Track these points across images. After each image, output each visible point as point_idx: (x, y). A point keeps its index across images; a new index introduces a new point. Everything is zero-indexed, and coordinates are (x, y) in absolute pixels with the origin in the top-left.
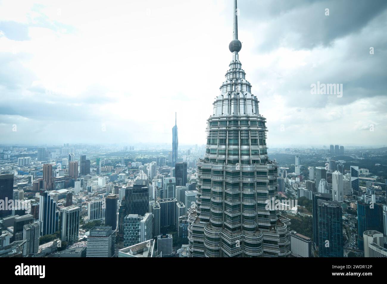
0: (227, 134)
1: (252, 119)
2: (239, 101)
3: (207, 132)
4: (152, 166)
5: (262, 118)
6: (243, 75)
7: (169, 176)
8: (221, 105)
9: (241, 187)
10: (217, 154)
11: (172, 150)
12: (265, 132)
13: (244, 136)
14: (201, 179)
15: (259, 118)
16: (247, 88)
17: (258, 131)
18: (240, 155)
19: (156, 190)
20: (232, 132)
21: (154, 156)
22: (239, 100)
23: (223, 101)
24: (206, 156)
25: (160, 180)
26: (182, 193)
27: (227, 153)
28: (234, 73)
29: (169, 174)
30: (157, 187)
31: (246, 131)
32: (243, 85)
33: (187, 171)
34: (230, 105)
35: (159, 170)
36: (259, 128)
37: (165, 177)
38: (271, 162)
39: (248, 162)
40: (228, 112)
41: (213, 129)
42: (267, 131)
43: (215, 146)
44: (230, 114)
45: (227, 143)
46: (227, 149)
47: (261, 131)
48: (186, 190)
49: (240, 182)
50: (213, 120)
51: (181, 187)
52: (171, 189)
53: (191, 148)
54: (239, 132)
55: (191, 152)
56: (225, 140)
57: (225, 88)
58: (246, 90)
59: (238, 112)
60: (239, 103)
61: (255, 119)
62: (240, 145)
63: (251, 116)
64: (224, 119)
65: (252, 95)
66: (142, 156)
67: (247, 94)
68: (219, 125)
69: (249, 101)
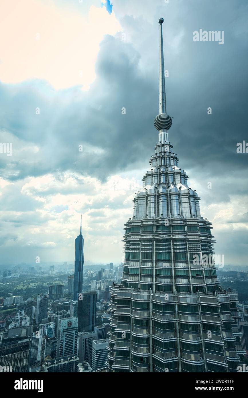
0: (154, 245)
1: (189, 223)
2: (170, 198)
3: (125, 243)
4: (40, 301)
5: (205, 223)
6: (175, 162)
7: (68, 316)
8: (144, 203)
9: (178, 331)
10: (139, 276)
11: (74, 273)
12: (212, 243)
13: (179, 249)
14: (115, 316)
15: (201, 222)
16: (181, 180)
17: (200, 241)
18: (173, 277)
19: (44, 343)
20: (161, 243)
21: (44, 283)
22: (170, 195)
23: (147, 197)
24: (122, 279)
25: (52, 324)
26: (88, 344)
27: (154, 274)
28: (163, 158)
29: (68, 312)
30: (47, 337)
31: (181, 241)
32: (176, 175)
33: (97, 306)
34: (158, 203)
35: (52, 306)
36: (201, 238)
37: (60, 318)
38: (223, 292)
39: (187, 290)
40: (155, 213)
41: (134, 237)
42: (215, 241)
43: (136, 263)
44: (158, 215)
45: (154, 259)
46: (154, 268)
47: (205, 242)
48: (93, 338)
49: (176, 322)
50: (133, 224)
51: (87, 334)
52: (69, 337)
53: (103, 270)
54: (172, 242)
55: (104, 274)
56: (152, 254)
57: (149, 180)
58: (180, 181)
59: (170, 214)
60: (170, 200)
61: (194, 223)
62: (173, 262)
63: (189, 219)
64: (149, 223)
65: (189, 189)
66: (24, 286)
67: (181, 187)
68: (142, 232)
69: (184, 197)
